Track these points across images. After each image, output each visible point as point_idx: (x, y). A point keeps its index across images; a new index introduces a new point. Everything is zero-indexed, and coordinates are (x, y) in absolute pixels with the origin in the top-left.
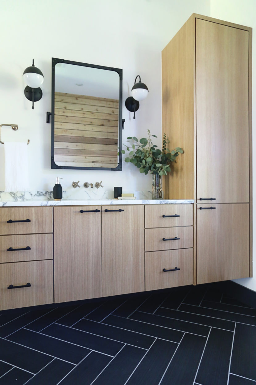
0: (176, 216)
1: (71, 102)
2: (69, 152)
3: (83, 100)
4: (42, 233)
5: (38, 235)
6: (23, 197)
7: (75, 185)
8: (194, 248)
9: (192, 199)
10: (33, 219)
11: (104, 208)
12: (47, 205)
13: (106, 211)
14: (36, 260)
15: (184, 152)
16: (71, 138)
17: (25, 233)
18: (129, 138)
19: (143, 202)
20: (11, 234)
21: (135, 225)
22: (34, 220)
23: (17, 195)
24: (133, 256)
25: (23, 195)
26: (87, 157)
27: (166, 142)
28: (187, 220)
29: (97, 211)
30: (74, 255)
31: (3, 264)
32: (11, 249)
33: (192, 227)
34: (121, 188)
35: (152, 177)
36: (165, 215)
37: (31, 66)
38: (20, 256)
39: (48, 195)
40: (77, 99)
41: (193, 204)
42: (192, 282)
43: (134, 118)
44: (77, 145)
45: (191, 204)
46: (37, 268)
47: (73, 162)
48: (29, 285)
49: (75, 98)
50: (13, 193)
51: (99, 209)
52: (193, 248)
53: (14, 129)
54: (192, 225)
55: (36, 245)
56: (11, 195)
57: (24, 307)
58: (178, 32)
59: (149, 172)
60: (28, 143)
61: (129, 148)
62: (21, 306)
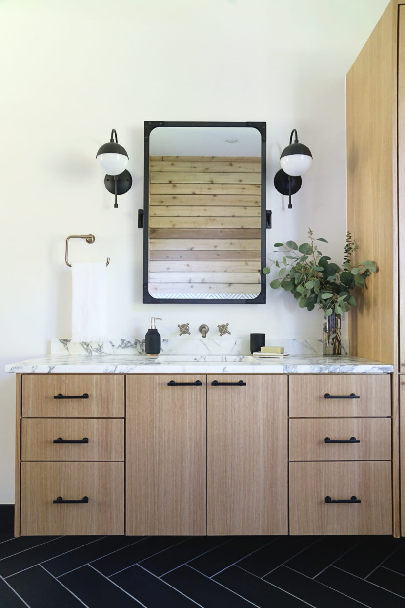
0: (353, 396)
1: (222, 170)
2: (218, 255)
3: (240, 164)
4: (107, 416)
5: (100, 419)
6: (100, 349)
7: (184, 329)
8: (394, 461)
9: (391, 364)
10: (93, 392)
11: (211, 379)
12: (116, 372)
13: (215, 383)
14: (98, 460)
15: (377, 270)
16: (221, 232)
17: (81, 416)
18: (277, 245)
19: (284, 370)
20: (61, 416)
21: (269, 410)
22: (95, 395)
23: (91, 346)
24: (265, 468)
25: (101, 347)
26: (249, 263)
27: (350, 248)
28: (378, 405)
29: (198, 383)
30: (159, 456)
31: (48, 463)
32: (60, 441)
33: (390, 419)
34: (264, 335)
35: (323, 315)
36: (330, 393)
37: (109, 141)
38: (74, 452)
39: (138, 346)
40: (231, 165)
41: (391, 374)
42: (391, 530)
43: (290, 206)
44: (232, 244)
45: (389, 373)
46: (99, 473)
47: (226, 271)
48: (85, 500)
49: (228, 163)
50: (85, 343)
51: (203, 379)
52: (392, 461)
53: (90, 242)
54: (390, 415)
55: (98, 435)
56: (83, 346)
57: (79, 534)
58: (369, 38)
59: (317, 306)
60: (107, 264)
61: (279, 263)
62: (73, 533)
